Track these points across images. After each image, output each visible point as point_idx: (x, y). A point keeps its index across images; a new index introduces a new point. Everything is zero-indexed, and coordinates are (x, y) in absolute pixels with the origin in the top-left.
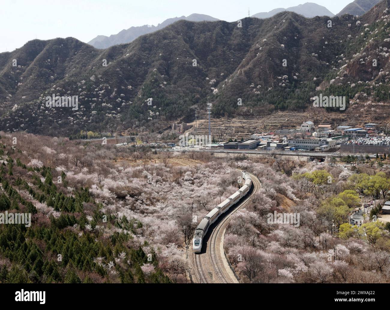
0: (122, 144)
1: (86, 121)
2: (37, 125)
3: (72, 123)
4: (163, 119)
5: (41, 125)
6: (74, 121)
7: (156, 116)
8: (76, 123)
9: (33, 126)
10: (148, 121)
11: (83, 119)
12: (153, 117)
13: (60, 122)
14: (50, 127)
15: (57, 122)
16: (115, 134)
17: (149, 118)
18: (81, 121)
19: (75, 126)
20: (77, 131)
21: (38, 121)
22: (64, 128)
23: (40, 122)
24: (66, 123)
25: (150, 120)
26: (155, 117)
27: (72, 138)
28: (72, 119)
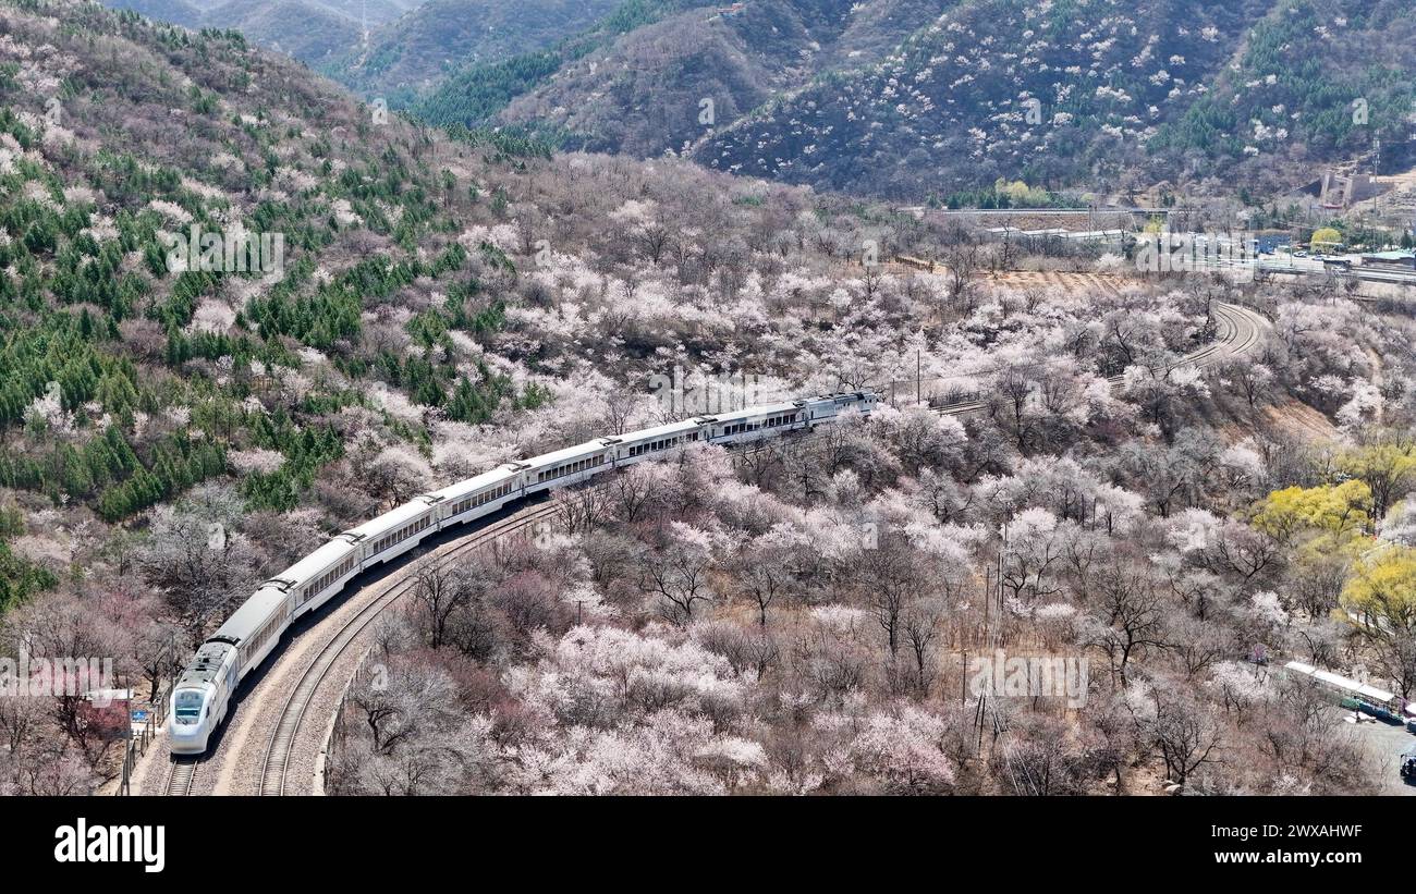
0: (1101, 233)
1: (1030, 146)
2: (857, 150)
3: (978, 152)
4: (1299, 154)
5: (870, 153)
6: (987, 143)
7: (1275, 141)
8: (993, 152)
9: (846, 152)
10: (1240, 157)
11: (1019, 139)
12: (1261, 146)
13: (939, 145)
14: (904, 161)
15: (929, 143)
16: (1113, 200)
17: (1246, 150)
18: (1012, 147)
19: (989, 162)
20: (990, 180)
21: (866, 137)
22: (949, 165)
23: (873, 141)
24: (960, 151)
25: (1249, 155)
26: (1271, 145)
27: (959, 201)
28: (983, 135)
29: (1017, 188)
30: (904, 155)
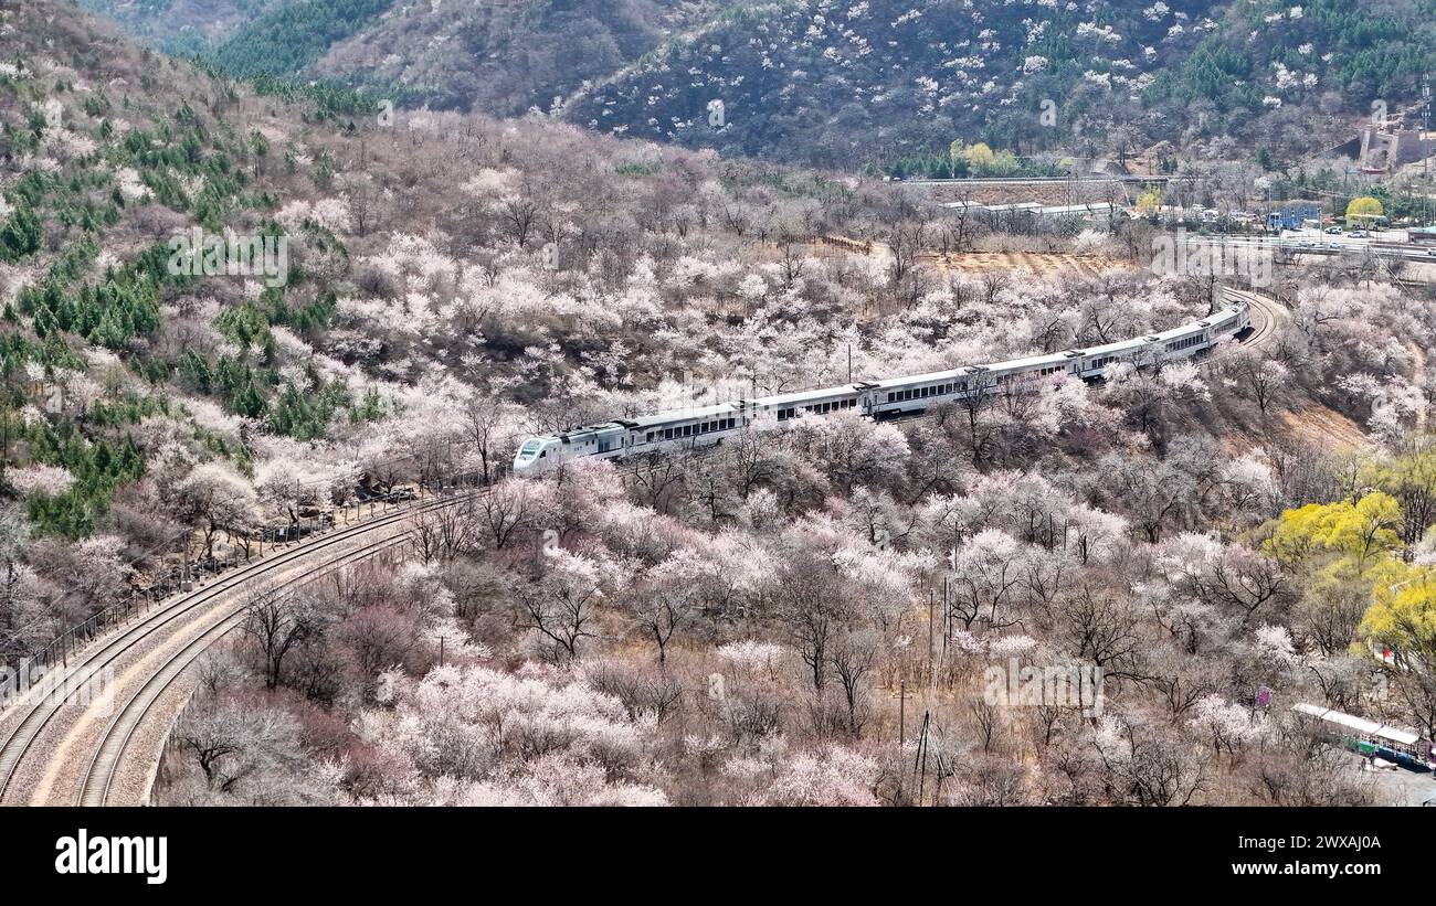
0: (1084, 207)
1: (994, 99)
2: (775, 106)
3: (928, 108)
4: (1330, 104)
5: (791, 112)
6: (940, 95)
7: (1302, 89)
8: (947, 106)
9: (760, 109)
10: (1258, 110)
11: (980, 90)
12: (1285, 96)
13: (878, 98)
14: (834, 120)
15: (866, 97)
16: (1099, 166)
17: (1267, 100)
18: (971, 100)
19: (942, 120)
20: (944, 142)
21: (786, 90)
22: (891, 124)
23: (794, 95)
24: (905, 106)
25: (1271, 107)
26: (1297, 94)
27: (906, 170)
28: (935, 86)
29: (978, 152)
30: (834, 111)
